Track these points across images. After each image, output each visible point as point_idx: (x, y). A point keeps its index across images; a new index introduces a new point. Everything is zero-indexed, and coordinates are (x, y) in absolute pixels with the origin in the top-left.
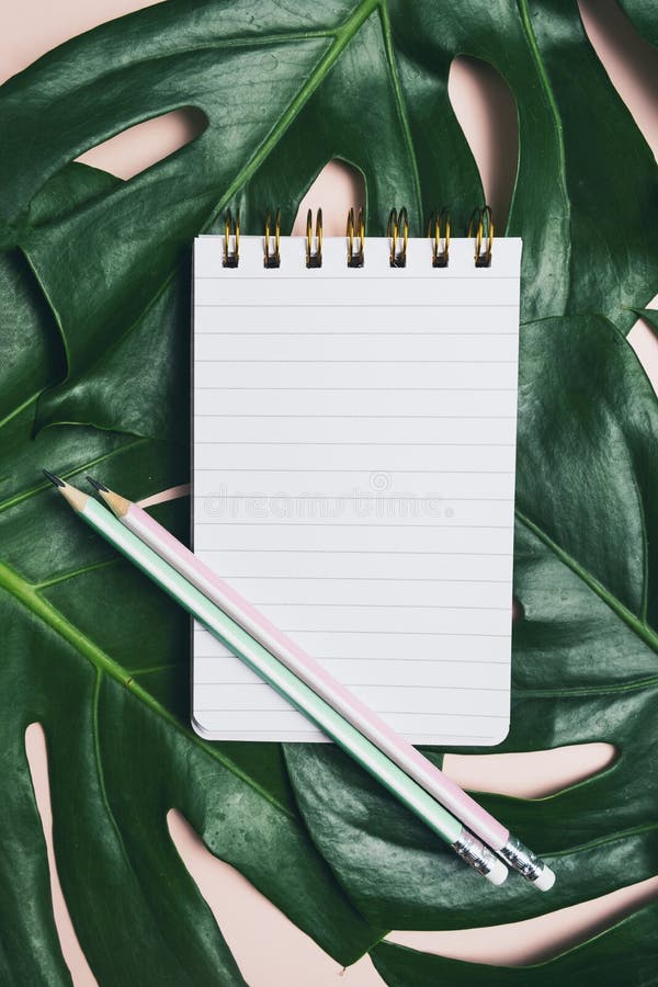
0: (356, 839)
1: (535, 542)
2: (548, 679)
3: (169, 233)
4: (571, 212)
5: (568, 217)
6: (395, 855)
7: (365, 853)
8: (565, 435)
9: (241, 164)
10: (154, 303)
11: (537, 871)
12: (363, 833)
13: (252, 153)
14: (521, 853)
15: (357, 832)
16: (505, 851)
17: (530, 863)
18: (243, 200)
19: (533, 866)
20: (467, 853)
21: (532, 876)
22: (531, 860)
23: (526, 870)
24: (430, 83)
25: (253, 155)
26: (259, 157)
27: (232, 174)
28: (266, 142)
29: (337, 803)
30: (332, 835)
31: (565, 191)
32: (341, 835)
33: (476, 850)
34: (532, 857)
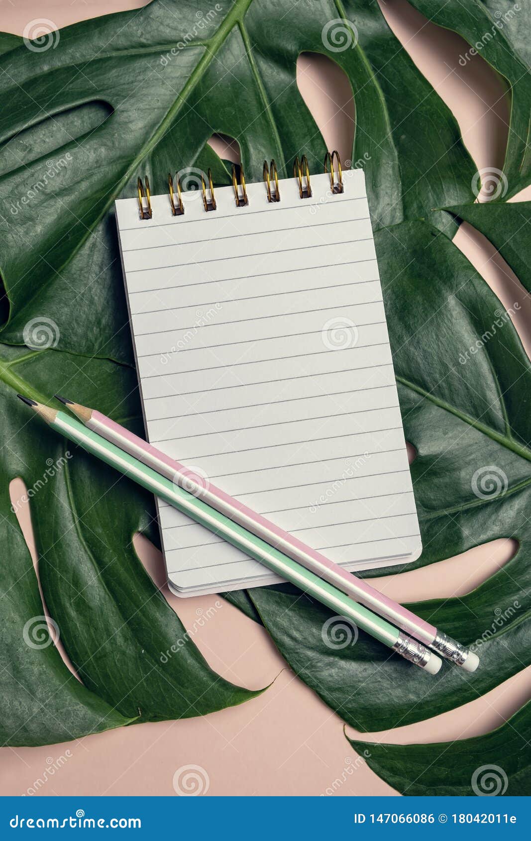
0: (331, 665)
1: (413, 395)
2: (449, 499)
3: (89, 191)
4: (399, 158)
5: (397, 162)
6: (365, 670)
7: (341, 675)
8: (415, 309)
9: (144, 141)
10: (80, 248)
11: (464, 655)
12: (336, 659)
13: (152, 132)
14: (448, 644)
15: (331, 659)
16: (435, 643)
17: (457, 650)
18: (148, 167)
19: (460, 652)
20: (406, 651)
21: (461, 661)
22: (457, 647)
23: (455, 656)
24: (283, 76)
25: (153, 134)
26: (157, 135)
27: (138, 149)
28: (162, 124)
29: (310, 639)
30: (312, 667)
31: (392, 143)
32: (319, 664)
33: (413, 648)
34: (458, 646)
